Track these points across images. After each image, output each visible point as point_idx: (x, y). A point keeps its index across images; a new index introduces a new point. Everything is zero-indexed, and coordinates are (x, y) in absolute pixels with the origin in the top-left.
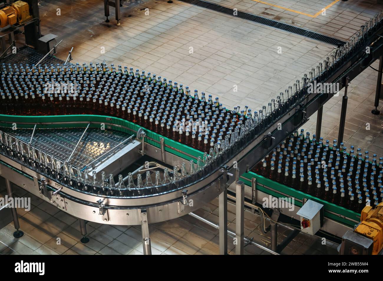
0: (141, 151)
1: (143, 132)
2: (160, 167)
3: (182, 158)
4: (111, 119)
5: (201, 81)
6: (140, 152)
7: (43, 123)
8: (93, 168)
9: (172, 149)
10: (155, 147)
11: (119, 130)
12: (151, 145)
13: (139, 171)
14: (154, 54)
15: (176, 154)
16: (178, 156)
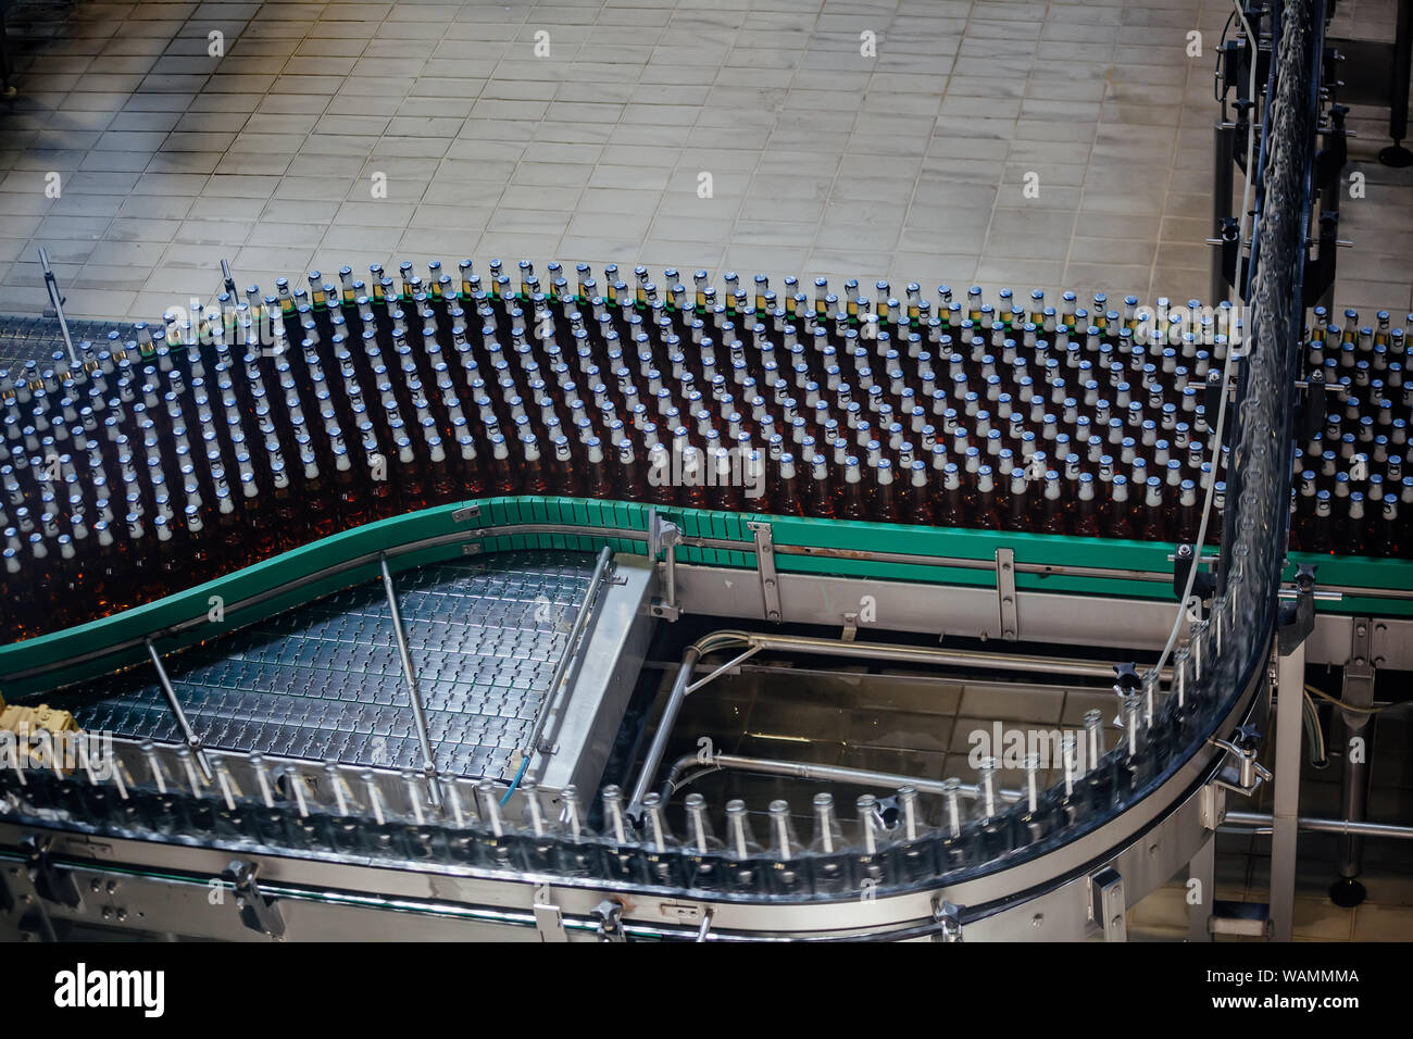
0: (664, 606)
1: (666, 527)
2: (770, 645)
3: (869, 578)
4: (474, 512)
5: (508, 223)
6: (660, 611)
7: (174, 629)
8: (541, 752)
9: (817, 555)
10: (723, 569)
11: (529, 546)
12: (698, 567)
13: (687, 690)
14: (241, 170)
15: (832, 571)
16: (848, 576)
